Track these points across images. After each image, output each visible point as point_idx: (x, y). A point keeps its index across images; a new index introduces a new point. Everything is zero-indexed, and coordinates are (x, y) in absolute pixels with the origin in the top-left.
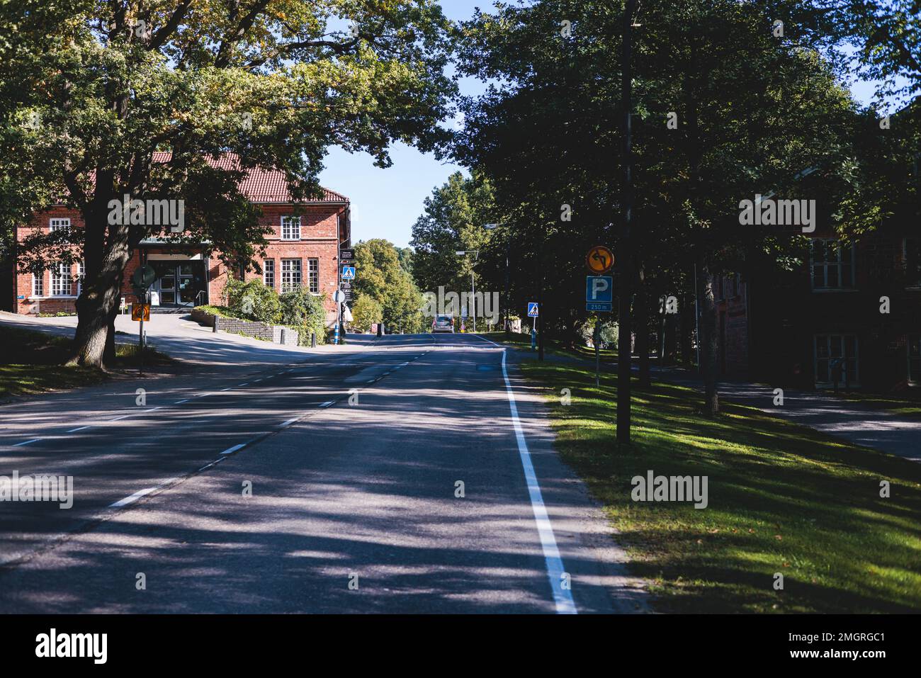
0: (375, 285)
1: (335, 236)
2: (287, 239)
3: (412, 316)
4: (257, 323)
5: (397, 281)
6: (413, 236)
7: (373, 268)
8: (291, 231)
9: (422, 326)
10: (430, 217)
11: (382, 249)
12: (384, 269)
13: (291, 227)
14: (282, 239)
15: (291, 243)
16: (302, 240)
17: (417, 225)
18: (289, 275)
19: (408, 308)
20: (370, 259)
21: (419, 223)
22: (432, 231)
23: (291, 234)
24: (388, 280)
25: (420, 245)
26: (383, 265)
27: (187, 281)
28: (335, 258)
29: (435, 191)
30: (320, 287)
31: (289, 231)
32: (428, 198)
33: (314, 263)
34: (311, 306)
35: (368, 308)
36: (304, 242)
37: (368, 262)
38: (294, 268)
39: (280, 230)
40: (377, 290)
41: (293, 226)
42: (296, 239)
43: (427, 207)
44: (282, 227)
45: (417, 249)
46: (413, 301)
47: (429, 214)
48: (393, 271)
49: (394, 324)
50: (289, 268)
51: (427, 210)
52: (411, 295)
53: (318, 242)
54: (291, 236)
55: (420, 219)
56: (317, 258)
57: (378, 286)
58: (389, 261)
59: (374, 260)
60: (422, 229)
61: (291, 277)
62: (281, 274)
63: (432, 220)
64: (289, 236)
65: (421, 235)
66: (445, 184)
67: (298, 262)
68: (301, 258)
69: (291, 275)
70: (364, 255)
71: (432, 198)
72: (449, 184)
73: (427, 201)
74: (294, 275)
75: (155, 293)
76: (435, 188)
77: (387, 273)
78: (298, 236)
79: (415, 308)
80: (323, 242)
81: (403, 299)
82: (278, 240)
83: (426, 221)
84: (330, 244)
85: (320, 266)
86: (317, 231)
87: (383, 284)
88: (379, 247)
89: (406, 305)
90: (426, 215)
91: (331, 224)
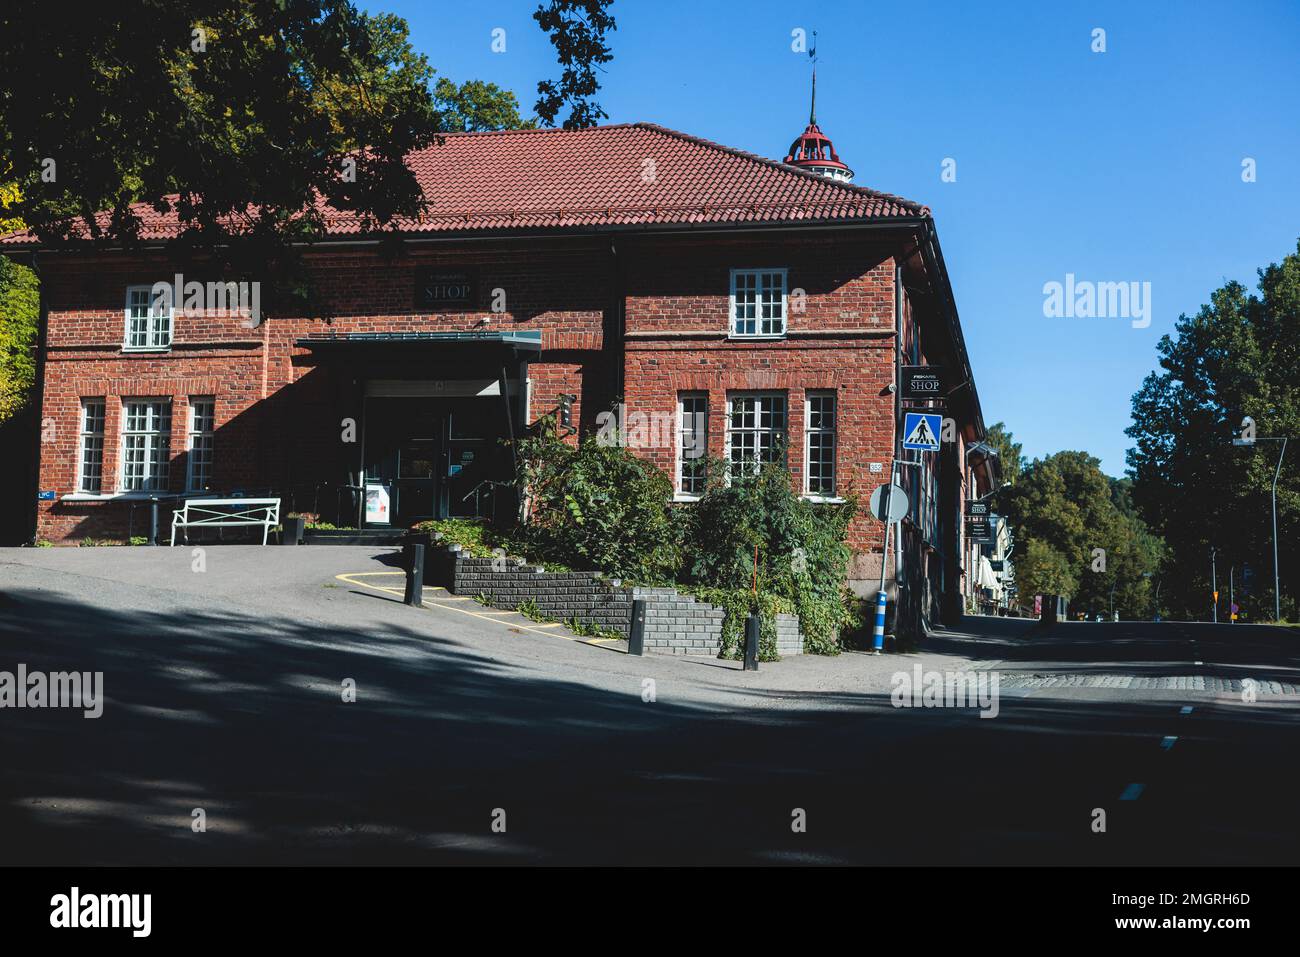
0: (1067, 530)
1: (887, 325)
2: (745, 335)
3: (1134, 587)
4: (582, 578)
5: (1105, 525)
6: (1134, 416)
7: (1063, 501)
8: (759, 310)
9: (1150, 603)
10: (1170, 378)
11: (1079, 469)
12: (1083, 504)
13: (759, 298)
14: (732, 334)
15: (757, 345)
16: (790, 337)
17: (1142, 395)
18: (750, 440)
19: (1126, 572)
20: (1058, 485)
21: (1147, 389)
22: (1175, 407)
23: (759, 319)
24: (1091, 522)
25: (1148, 435)
26: (1081, 497)
27: (469, 455)
28: (886, 392)
29: (1182, 323)
30: (842, 476)
31: (752, 312)
32: (1166, 338)
33: (825, 403)
34: (789, 529)
35: (1044, 566)
36: (796, 343)
37: (1053, 490)
38: (765, 421)
39: (726, 309)
40: (1071, 539)
41: (766, 298)
42: (772, 335)
43: (1164, 356)
44: (733, 299)
45: (1142, 444)
46: (1135, 560)
47: (1167, 372)
48: (1099, 507)
49: (1101, 599)
50: (750, 421)
51: (1164, 363)
52: (1131, 551)
53: (837, 343)
54: (759, 325)
55: (1148, 380)
56: (834, 391)
57: (1072, 532)
58: (1092, 488)
59: (1064, 487)
60: (1154, 403)
61: (757, 447)
62: (728, 437)
63: (1175, 383)
64: (751, 327)
65: (1153, 415)
66: (1206, 308)
67: (776, 403)
68: (785, 391)
69: (757, 441)
70: (1047, 477)
71: (1175, 337)
72: (1212, 307)
73: (1164, 344)
74: (765, 440)
75: (380, 488)
76: (1182, 318)
77: (1088, 510)
78: (778, 327)
79: (1140, 572)
80: (852, 343)
81: (1117, 555)
82: (720, 337)
83: (1163, 384)
84: (873, 348)
85: (841, 415)
86: (836, 310)
87: (1080, 529)
88: (1074, 465)
89: (1122, 567)
90: (1162, 372)
91: (876, 287)
